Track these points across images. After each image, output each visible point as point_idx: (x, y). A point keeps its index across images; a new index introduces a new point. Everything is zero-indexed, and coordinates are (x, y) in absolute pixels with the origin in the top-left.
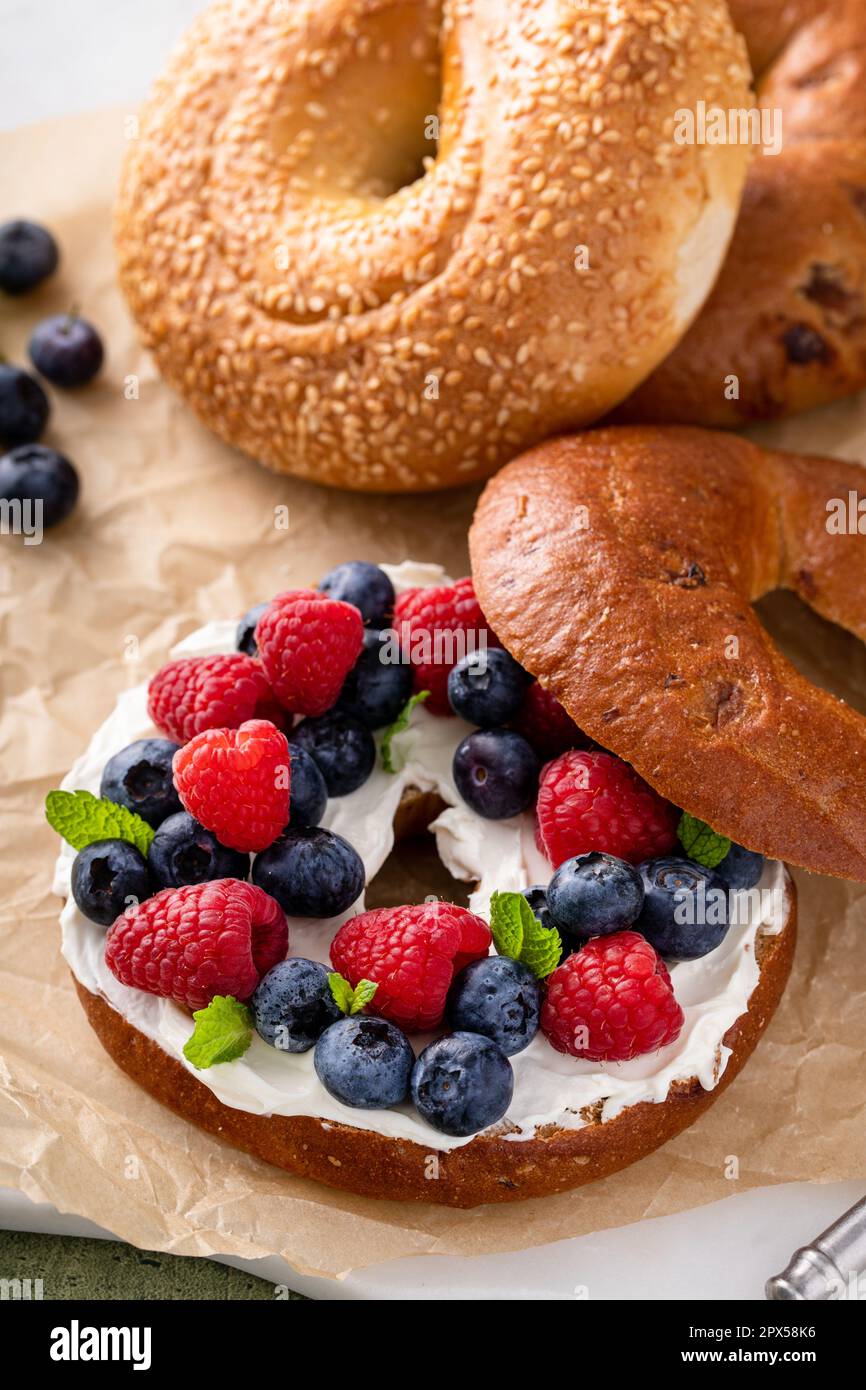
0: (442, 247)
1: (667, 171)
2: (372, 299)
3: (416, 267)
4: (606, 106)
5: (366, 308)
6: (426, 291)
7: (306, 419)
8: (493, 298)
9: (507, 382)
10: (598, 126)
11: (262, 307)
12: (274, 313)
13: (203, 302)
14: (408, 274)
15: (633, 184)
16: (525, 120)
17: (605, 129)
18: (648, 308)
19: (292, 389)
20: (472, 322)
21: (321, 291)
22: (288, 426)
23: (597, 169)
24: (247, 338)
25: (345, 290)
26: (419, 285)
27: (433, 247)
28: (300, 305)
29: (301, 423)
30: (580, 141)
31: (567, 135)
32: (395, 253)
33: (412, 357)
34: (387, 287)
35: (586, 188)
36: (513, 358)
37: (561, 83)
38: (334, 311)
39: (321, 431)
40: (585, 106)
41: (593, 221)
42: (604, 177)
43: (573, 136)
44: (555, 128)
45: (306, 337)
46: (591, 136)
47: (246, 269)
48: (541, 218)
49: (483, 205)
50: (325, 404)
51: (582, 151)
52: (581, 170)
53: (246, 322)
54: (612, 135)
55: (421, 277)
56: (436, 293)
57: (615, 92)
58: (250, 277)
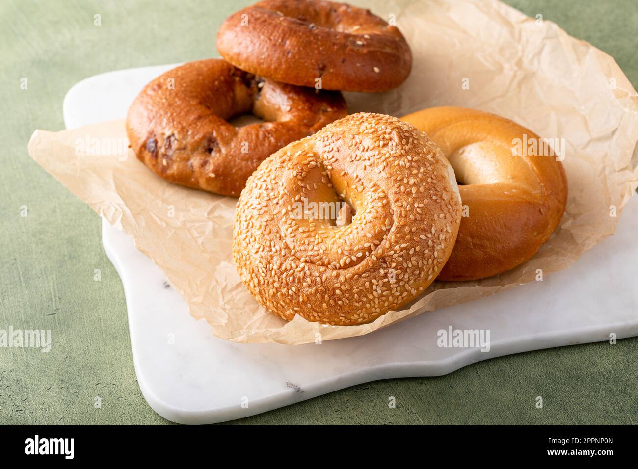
0: (388, 215)
1: (434, 162)
2: (377, 242)
3: (385, 225)
4: (407, 153)
5: (376, 246)
6: (393, 229)
7: (376, 291)
8: (416, 219)
9: (433, 242)
10: (409, 158)
11: (340, 268)
12: (346, 267)
13: (318, 279)
14: (384, 228)
15: (430, 168)
16: (386, 169)
17: (412, 158)
18: (454, 203)
19: (367, 284)
20: (414, 229)
21: (359, 250)
22: (371, 297)
23: (418, 169)
24: (342, 278)
25: (367, 245)
26: (389, 230)
27: (385, 218)
28: (354, 258)
29: (375, 293)
30: (408, 164)
31: (404, 164)
32: (374, 226)
33: (402, 249)
34: (379, 236)
35: (420, 175)
36: (431, 233)
37: (390, 154)
38: (367, 253)
39: (383, 291)
40: (401, 155)
41: (428, 183)
42: (422, 170)
43: (406, 165)
44: (399, 164)
45: (362, 266)
46: (410, 162)
47: (326, 261)
48: (414, 190)
49: (391, 197)
50: (380, 282)
51: (411, 166)
52: (415, 172)
53: (338, 276)
54: (416, 158)
55: (388, 227)
56: (397, 227)
57: (407, 147)
58: (329, 263)
